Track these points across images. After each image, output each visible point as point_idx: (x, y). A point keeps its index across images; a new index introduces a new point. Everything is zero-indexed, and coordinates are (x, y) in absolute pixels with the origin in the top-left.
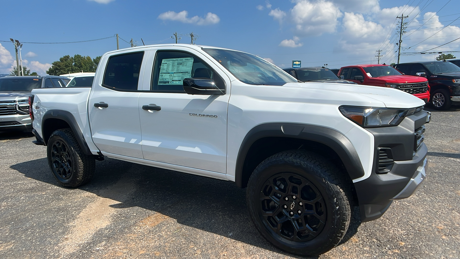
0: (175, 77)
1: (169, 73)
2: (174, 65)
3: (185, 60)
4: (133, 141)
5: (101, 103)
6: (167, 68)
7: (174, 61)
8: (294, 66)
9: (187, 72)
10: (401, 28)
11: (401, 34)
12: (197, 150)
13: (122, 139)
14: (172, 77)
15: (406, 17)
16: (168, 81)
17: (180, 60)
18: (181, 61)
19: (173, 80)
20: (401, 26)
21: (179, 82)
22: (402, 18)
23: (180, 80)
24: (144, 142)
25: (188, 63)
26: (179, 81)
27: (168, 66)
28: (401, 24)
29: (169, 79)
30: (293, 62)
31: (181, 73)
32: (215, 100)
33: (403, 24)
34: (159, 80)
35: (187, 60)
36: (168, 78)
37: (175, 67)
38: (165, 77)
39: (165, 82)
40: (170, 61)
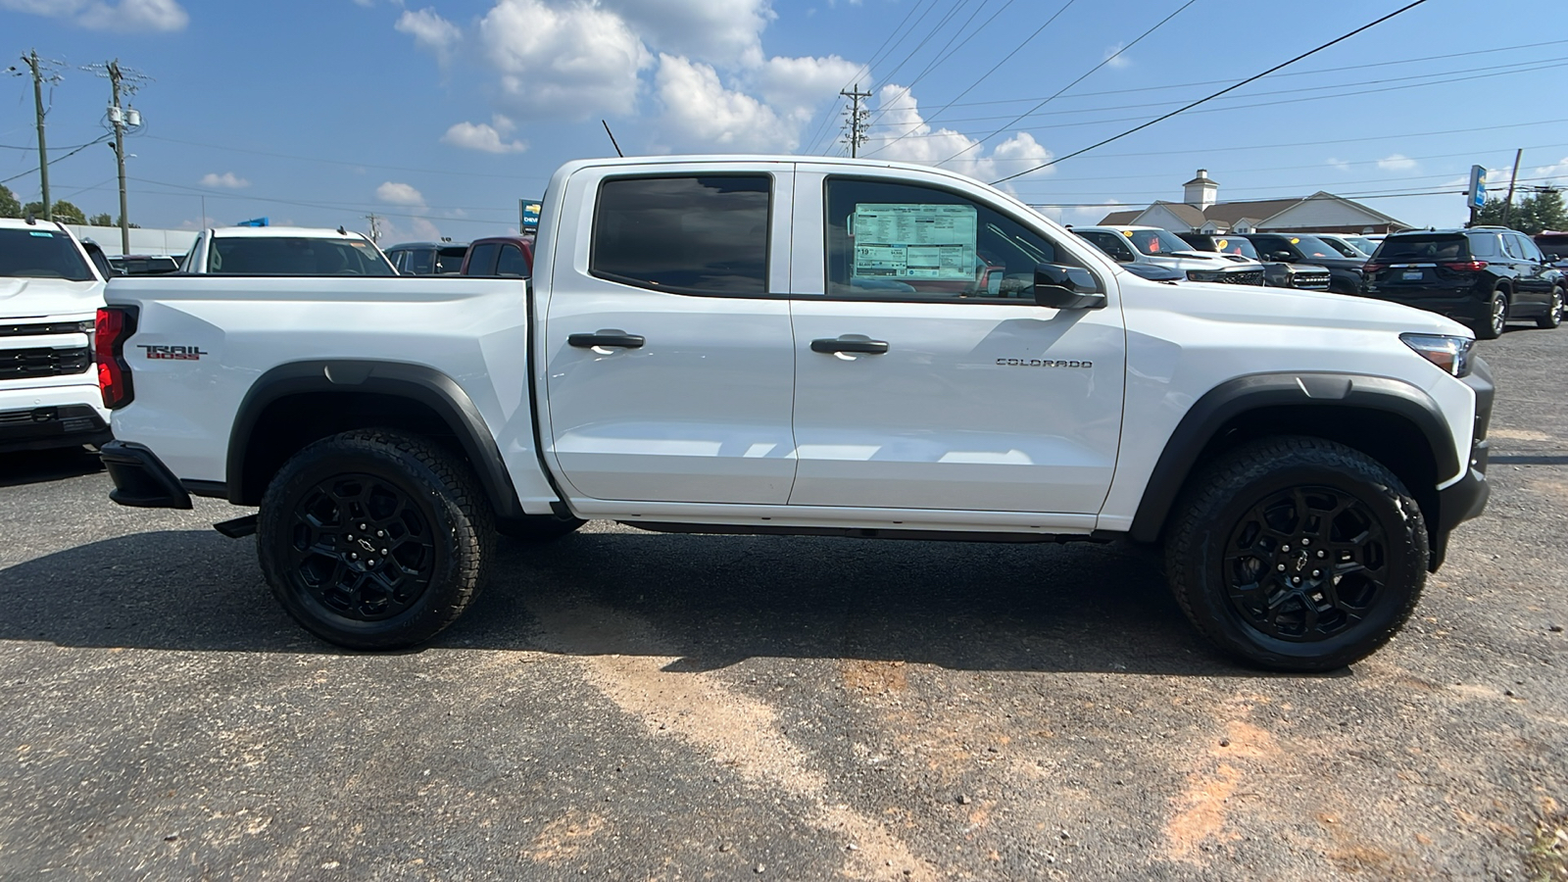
0: (913, 256)
1: (889, 246)
2: (906, 222)
3: (945, 211)
4: (758, 450)
5: (600, 334)
6: (881, 231)
7: (904, 211)
8: (526, 219)
9: (961, 245)
10: (855, 124)
11: (854, 143)
12: (1016, 458)
13: (709, 449)
14: (904, 259)
15: (865, 95)
16: (890, 267)
17: (926, 210)
18: (929, 214)
19: (908, 267)
20: (855, 121)
21: (934, 273)
22: (856, 96)
23: (938, 268)
24: (808, 452)
25: (955, 219)
26: (933, 268)
27: (882, 223)
28: (854, 114)
29: (895, 263)
30: (524, 204)
31: (938, 246)
32: (1080, 321)
33: (858, 114)
34: (856, 266)
35: (953, 210)
36: (892, 259)
37: (907, 230)
38: (879, 257)
39: (884, 272)
40: (887, 210)
